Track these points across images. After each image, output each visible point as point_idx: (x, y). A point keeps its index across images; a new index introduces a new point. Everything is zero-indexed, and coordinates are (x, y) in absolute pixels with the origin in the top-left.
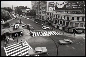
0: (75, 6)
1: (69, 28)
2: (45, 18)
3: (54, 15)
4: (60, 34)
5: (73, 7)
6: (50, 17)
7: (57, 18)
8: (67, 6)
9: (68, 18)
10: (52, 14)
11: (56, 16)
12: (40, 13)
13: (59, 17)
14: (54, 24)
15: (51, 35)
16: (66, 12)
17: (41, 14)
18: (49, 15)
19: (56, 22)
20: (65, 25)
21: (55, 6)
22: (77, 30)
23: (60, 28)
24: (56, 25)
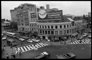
1: (55, 37)
2: (29, 30)
3: (38, 26)
4: (47, 45)
5: (54, 16)
6: (34, 28)
7: (42, 28)
8: (49, 16)
9: (52, 27)
10: (36, 25)
11: (40, 26)
12: (23, 24)
13: (43, 27)
14: (40, 35)
15: (38, 47)
16: (49, 21)
17: (24, 26)
18: (32, 26)
19: (41, 33)
20: (51, 35)
21: (37, 16)
22: (62, 37)
23: (47, 38)
24: (42, 35)
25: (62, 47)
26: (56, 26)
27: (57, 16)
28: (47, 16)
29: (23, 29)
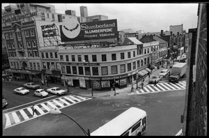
0: (101, 31)
1: (100, 80)
2: (39, 66)
3: (61, 57)
4: (84, 99)
5: (98, 34)
6: (50, 62)
7: (70, 60)
9: (94, 58)
10: (56, 53)
11: (67, 56)
12: (22, 53)
13: (74, 60)
14: (66, 78)
15: (63, 106)
16: (86, 45)
17: (25, 58)
18: (47, 57)
19: (69, 72)
20: (92, 75)
21: (58, 32)
22: (116, 80)
23: (82, 84)
24: (72, 78)
25: (117, 102)
26: (102, 55)
27: (104, 33)
28: (82, 32)
29: (25, 64)
